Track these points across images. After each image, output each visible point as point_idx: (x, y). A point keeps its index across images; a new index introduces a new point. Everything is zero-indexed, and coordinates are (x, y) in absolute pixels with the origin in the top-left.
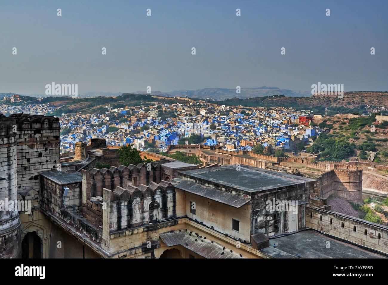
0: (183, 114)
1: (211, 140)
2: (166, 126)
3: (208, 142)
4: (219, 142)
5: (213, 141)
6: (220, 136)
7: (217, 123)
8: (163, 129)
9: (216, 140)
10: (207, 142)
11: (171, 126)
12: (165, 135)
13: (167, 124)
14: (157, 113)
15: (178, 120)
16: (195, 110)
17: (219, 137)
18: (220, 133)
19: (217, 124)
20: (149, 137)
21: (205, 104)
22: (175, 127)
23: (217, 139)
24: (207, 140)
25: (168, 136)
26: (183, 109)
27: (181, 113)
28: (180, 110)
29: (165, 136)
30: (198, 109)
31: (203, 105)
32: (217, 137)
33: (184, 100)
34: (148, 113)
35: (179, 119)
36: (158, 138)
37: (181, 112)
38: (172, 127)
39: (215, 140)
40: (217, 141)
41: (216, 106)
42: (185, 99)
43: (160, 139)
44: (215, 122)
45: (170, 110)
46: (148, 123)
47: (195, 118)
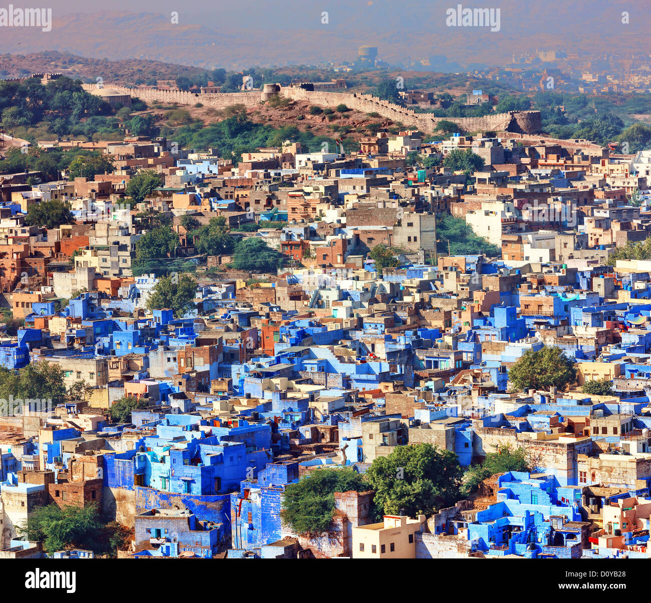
0: (329, 238)
1: (537, 484)
2: (190, 362)
3: (511, 496)
4: (596, 491)
5: (551, 487)
6: (603, 446)
7: (589, 319)
8: (170, 391)
9: (573, 480)
10: (500, 498)
11: (232, 357)
12: (182, 446)
13: (200, 343)
14: (126, 241)
15: (289, 305)
16: (420, 205)
17: (594, 451)
18: (601, 423)
19: (592, 331)
20: (59, 462)
21: (509, 145)
22: (267, 367)
23: (581, 467)
24: (505, 486)
25: (208, 452)
26: (334, 197)
27: (312, 234)
28: (306, 206)
29: (180, 459)
30: (449, 192)
31: (485, 153)
32: (581, 457)
33: (343, 109)
34: (53, 236)
35: (296, 296)
36: (130, 474)
37: (315, 225)
38: (235, 369)
39: (562, 477)
40: (581, 485)
41: (596, 160)
42: (350, 101)
43: (142, 479)
44: (576, 313)
45: (225, 204)
46: (57, 339)
47: (416, 281)
